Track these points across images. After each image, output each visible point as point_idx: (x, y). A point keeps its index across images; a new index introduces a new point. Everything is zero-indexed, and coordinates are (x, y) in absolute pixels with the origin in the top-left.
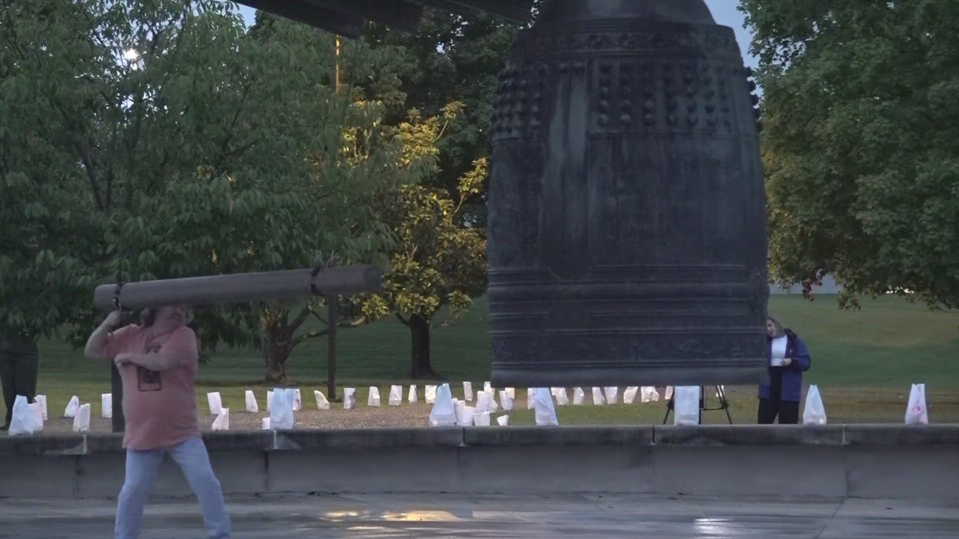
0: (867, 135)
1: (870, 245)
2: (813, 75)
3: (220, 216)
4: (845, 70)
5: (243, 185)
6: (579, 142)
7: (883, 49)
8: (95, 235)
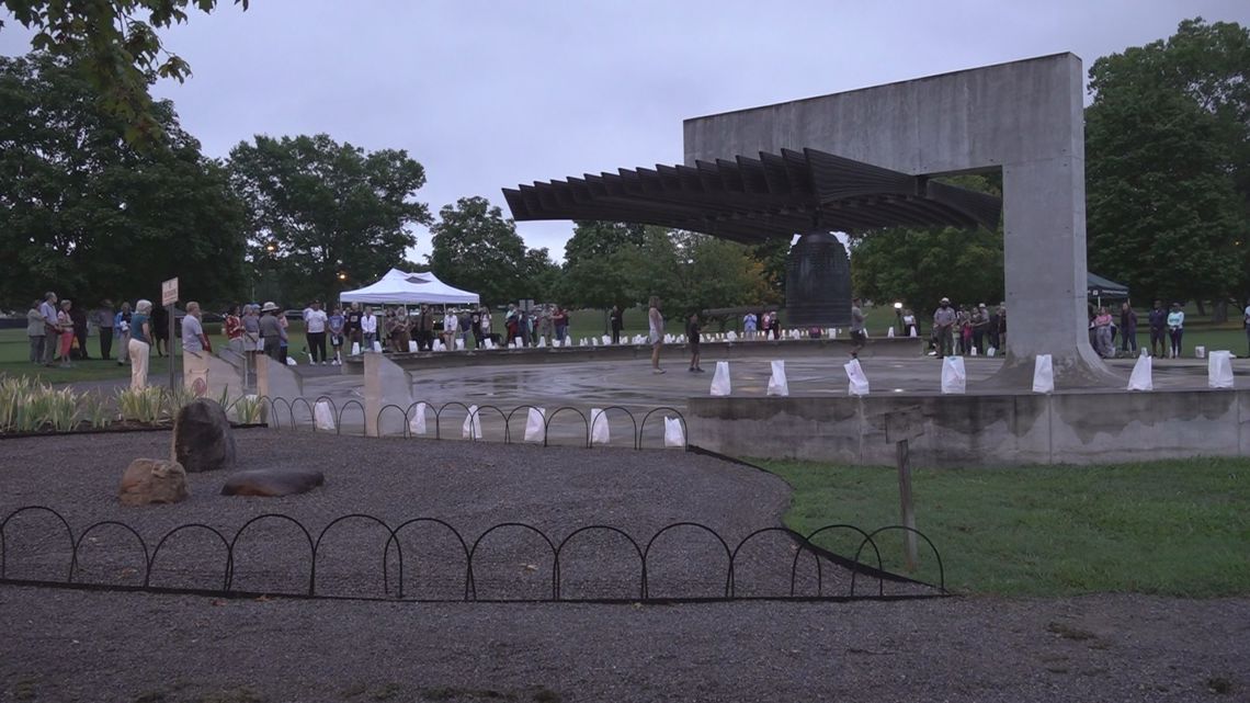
0: (879, 263)
1: (880, 292)
2: (864, 248)
3: (715, 289)
4: (872, 246)
5: (720, 281)
6: (807, 272)
7: (883, 240)
8: (684, 295)
